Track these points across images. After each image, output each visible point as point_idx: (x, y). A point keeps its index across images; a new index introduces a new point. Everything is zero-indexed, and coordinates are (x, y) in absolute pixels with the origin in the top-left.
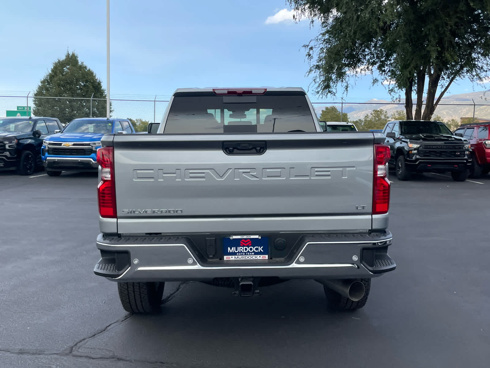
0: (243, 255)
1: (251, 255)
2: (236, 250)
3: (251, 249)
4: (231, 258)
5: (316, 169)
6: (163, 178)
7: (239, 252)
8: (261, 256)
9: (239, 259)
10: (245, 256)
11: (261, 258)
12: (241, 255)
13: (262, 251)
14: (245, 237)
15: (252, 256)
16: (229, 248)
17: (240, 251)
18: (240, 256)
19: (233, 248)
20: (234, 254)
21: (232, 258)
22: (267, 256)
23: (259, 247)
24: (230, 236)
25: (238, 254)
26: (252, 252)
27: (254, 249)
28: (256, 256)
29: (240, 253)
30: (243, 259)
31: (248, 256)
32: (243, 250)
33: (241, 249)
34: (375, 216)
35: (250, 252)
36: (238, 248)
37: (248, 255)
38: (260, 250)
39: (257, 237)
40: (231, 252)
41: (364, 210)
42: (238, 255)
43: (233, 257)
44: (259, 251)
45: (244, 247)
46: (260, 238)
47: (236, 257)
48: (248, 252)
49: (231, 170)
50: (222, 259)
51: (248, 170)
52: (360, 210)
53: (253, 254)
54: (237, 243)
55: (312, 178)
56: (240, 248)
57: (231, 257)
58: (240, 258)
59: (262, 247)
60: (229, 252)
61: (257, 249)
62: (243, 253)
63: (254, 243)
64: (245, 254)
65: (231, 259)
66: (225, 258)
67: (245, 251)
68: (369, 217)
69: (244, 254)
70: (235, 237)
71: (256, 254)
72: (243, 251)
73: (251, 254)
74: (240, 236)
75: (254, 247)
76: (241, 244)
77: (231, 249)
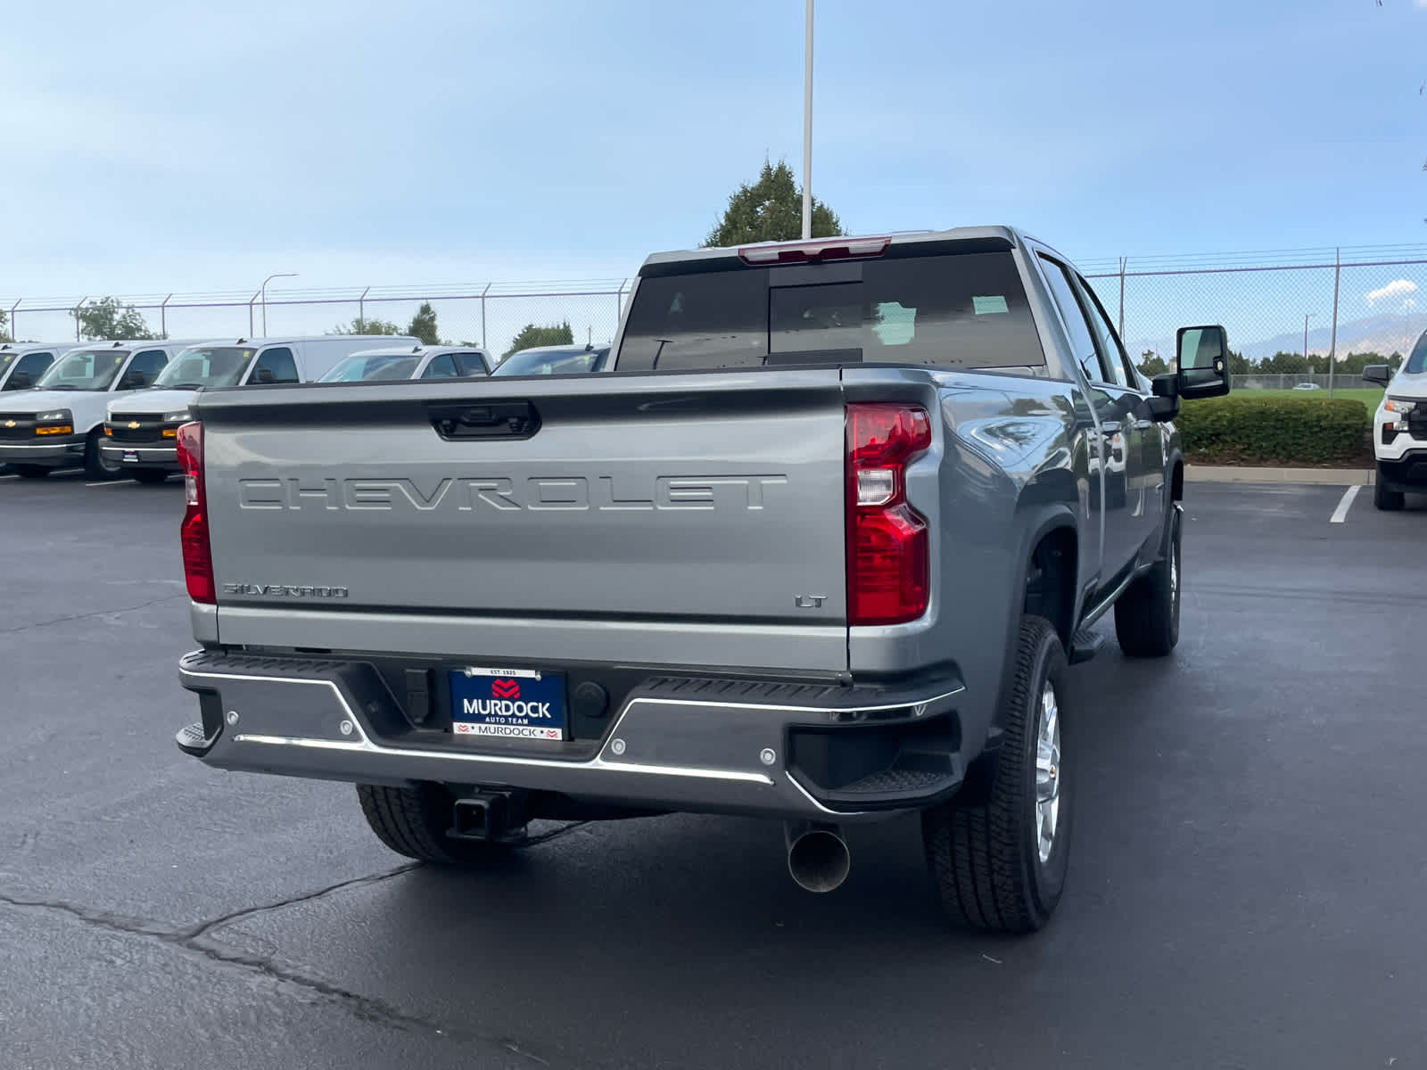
0: (500, 723)
1: (520, 725)
2: (484, 709)
3: (520, 709)
4: (470, 729)
5: (674, 483)
6: (300, 502)
7: (489, 715)
8: (546, 730)
9: (489, 734)
10: (503, 726)
11: (543, 736)
12: (495, 723)
13: (549, 716)
14: (501, 672)
15: (521, 728)
16: (466, 701)
17: (493, 713)
18: (492, 726)
19: (475, 701)
20: (478, 718)
21: (473, 729)
22: (559, 732)
23: (540, 704)
24: (465, 668)
25: (487, 719)
26: (522, 718)
27: (527, 709)
28: (532, 729)
29: (493, 716)
30: (500, 734)
31: (512, 727)
32: (500, 709)
33: (496, 705)
34: (858, 632)
35: (518, 718)
36: (488, 701)
37: (512, 724)
38: (543, 713)
39: (530, 674)
40: (471, 712)
41: (819, 609)
42: (487, 723)
43: (476, 726)
44: (541, 716)
45: (504, 702)
46: (539, 677)
47: (483, 726)
48: (513, 715)
49: (450, 483)
50: (449, 730)
51: (494, 484)
52: (808, 608)
53: (526, 721)
54: (484, 689)
55: (660, 508)
56: (493, 702)
57: (469, 725)
58: (491, 730)
59: (548, 705)
60: (466, 712)
61: (535, 709)
62: (501, 716)
63: (524, 690)
64: (507, 723)
65: (472, 732)
66: (457, 727)
67: (504, 713)
68: (840, 632)
69: (503, 720)
70: (477, 671)
71: (534, 722)
72: (499, 713)
73: (520, 721)
74: (489, 670)
75: (527, 704)
76: (494, 693)
77: (471, 705)
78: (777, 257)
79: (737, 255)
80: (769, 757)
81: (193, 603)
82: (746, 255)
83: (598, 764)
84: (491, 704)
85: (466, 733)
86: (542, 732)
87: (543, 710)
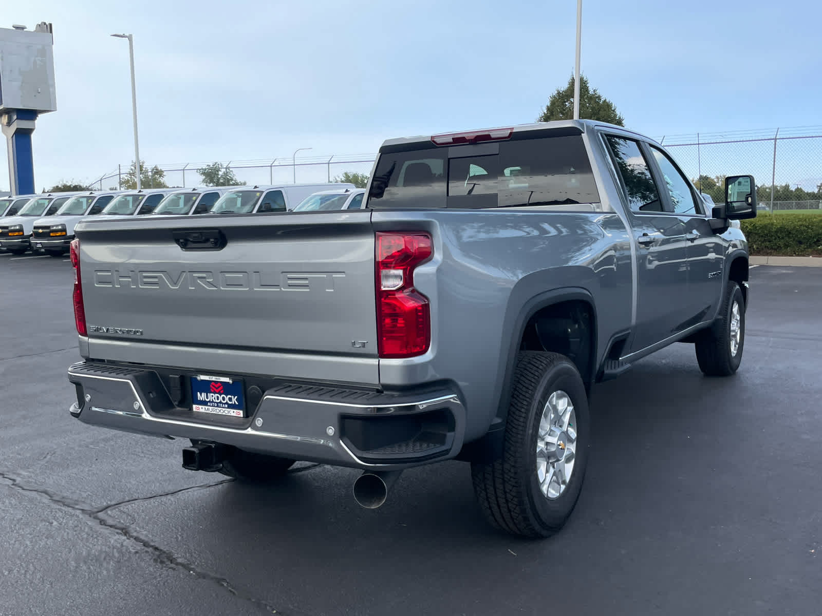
0: (214, 406)
1: (223, 408)
2: (207, 398)
3: (224, 399)
4: (201, 409)
5: (289, 276)
6: (120, 283)
7: (210, 401)
8: (235, 411)
9: (209, 412)
10: (216, 408)
11: (234, 415)
12: (212, 406)
13: (237, 403)
14: (214, 378)
15: (224, 409)
16: (199, 393)
17: (211, 400)
18: (211, 408)
19: (203, 393)
20: (204, 403)
21: (202, 409)
22: (241, 412)
23: (233, 397)
24: (197, 376)
25: (209, 404)
26: (225, 404)
27: (227, 399)
28: (229, 410)
29: (211, 402)
30: (214, 412)
31: (220, 409)
32: (215, 398)
33: (212, 396)
34: (384, 362)
35: (223, 404)
36: (209, 394)
37: (220, 407)
38: (234, 402)
39: (226, 380)
40: (201, 399)
41: (364, 349)
42: (209, 406)
43: (203, 407)
44: (233, 403)
45: (216, 395)
46: (231, 382)
47: (207, 407)
48: (221, 402)
49: (185, 274)
50: (191, 409)
51: (204, 275)
52: (357, 349)
53: (226, 406)
54: (207, 387)
55: (283, 290)
56: (211, 394)
57: (200, 407)
58: (210, 410)
59: (236, 397)
60: (199, 399)
61: (230, 399)
62: (215, 402)
63: (224, 389)
64: (218, 406)
66: (195, 408)
67: (217, 401)
68: (374, 362)
69: (216, 405)
70: (203, 377)
71: (230, 406)
72: (214, 401)
73: (224, 406)
74: (208, 377)
75: (226, 396)
76: (212, 390)
77: (201, 396)
78: (451, 140)
79: (430, 140)
80: (331, 431)
81: (80, 336)
82: (435, 140)
83: (249, 431)
84: (210, 395)
85: (198, 411)
86: (234, 412)
87: (234, 400)
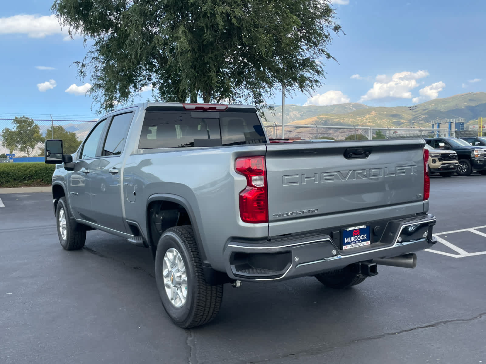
0: (354, 244)
2: (350, 240)
3: (359, 238)
5: (398, 168)
6: (305, 181)
7: (352, 242)
8: (366, 242)
11: (366, 244)
12: (353, 244)
14: (356, 228)
15: (360, 243)
16: (346, 239)
18: (353, 245)
19: (348, 238)
20: (349, 243)
22: (369, 242)
23: (364, 235)
24: (347, 229)
25: (351, 243)
26: (359, 240)
28: (363, 243)
29: (353, 242)
30: (355, 247)
31: (358, 244)
32: (354, 239)
33: (353, 238)
34: (424, 202)
37: (357, 243)
39: (363, 227)
40: (347, 242)
41: (420, 197)
43: (349, 246)
44: (364, 238)
45: (355, 237)
46: (365, 227)
47: (351, 245)
48: (358, 240)
49: (351, 171)
50: (342, 249)
51: (361, 171)
52: (418, 198)
53: (360, 241)
54: (351, 234)
55: (396, 175)
56: (353, 237)
57: (347, 246)
58: (353, 246)
59: (366, 235)
61: (363, 237)
63: (361, 232)
64: (356, 243)
65: (348, 248)
69: (355, 242)
70: (350, 229)
71: (362, 241)
74: (353, 228)
75: (361, 236)
76: (353, 235)
77: (347, 240)
80: (426, 234)
83: (396, 245)
84: (352, 238)
85: (346, 249)
87: (365, 237)
